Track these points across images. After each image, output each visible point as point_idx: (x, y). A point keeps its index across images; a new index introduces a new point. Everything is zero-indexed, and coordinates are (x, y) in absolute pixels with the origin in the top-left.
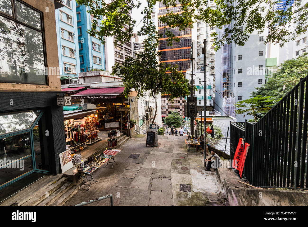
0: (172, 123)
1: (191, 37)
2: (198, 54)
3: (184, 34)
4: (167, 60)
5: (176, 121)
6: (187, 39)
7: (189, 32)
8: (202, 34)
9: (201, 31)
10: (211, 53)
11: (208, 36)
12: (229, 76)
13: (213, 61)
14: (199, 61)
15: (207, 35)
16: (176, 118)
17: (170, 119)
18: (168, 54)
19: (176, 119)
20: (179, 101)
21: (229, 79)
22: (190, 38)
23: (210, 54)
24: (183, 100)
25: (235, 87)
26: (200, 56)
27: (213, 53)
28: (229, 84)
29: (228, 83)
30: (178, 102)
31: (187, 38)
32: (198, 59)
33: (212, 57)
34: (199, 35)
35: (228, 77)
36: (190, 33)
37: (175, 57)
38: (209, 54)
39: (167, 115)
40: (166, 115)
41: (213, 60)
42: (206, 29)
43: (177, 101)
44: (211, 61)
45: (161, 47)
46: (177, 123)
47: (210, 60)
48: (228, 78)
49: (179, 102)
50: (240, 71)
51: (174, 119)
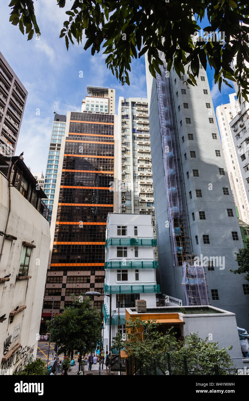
0: (74, 336)
1: (113, 174)
2: (123, 200)
3: (104, 170)
4: (73, 202)
5: (84, 326)
6: (107, 177)
7: (110, 168)
8: (128, 174)
9: (126, 170)
10: (142, 200)
11: (137, 178)
12: (184, 225)
13: (144, 212)
14: (124, 209)
15: (134, 175)
16: (86, 318)
17: (66, 323)
18: (76, 194)
19: (85, 322)
20: (88, 278)
21: (184, 230)
22: (111, 176)
23: (140, 201)
24: (96, 276)
25: (198, 243)
26: (126, 202)
27: (143, 200)
28: (186, 240)
29: (183, 237)
30: (86, 281)
31: (107, 175)
32: (123, 206)
33: (143, 206)
34: (125, 174)
35: (182, 226)
36: (112, 169)
37: (86, 199)
38: (138, 201)
39: (61, 311)
40: (58, 311)
41: (145, 210)
42: (133, 168)
43: (85, 278)
44: (142, 212)
45: (65, 181)
46: (86, 334)
47: (140, 210)
48: (182, 229)
49: (88, 281)
50: (202, 216)
51: (79, 322)
